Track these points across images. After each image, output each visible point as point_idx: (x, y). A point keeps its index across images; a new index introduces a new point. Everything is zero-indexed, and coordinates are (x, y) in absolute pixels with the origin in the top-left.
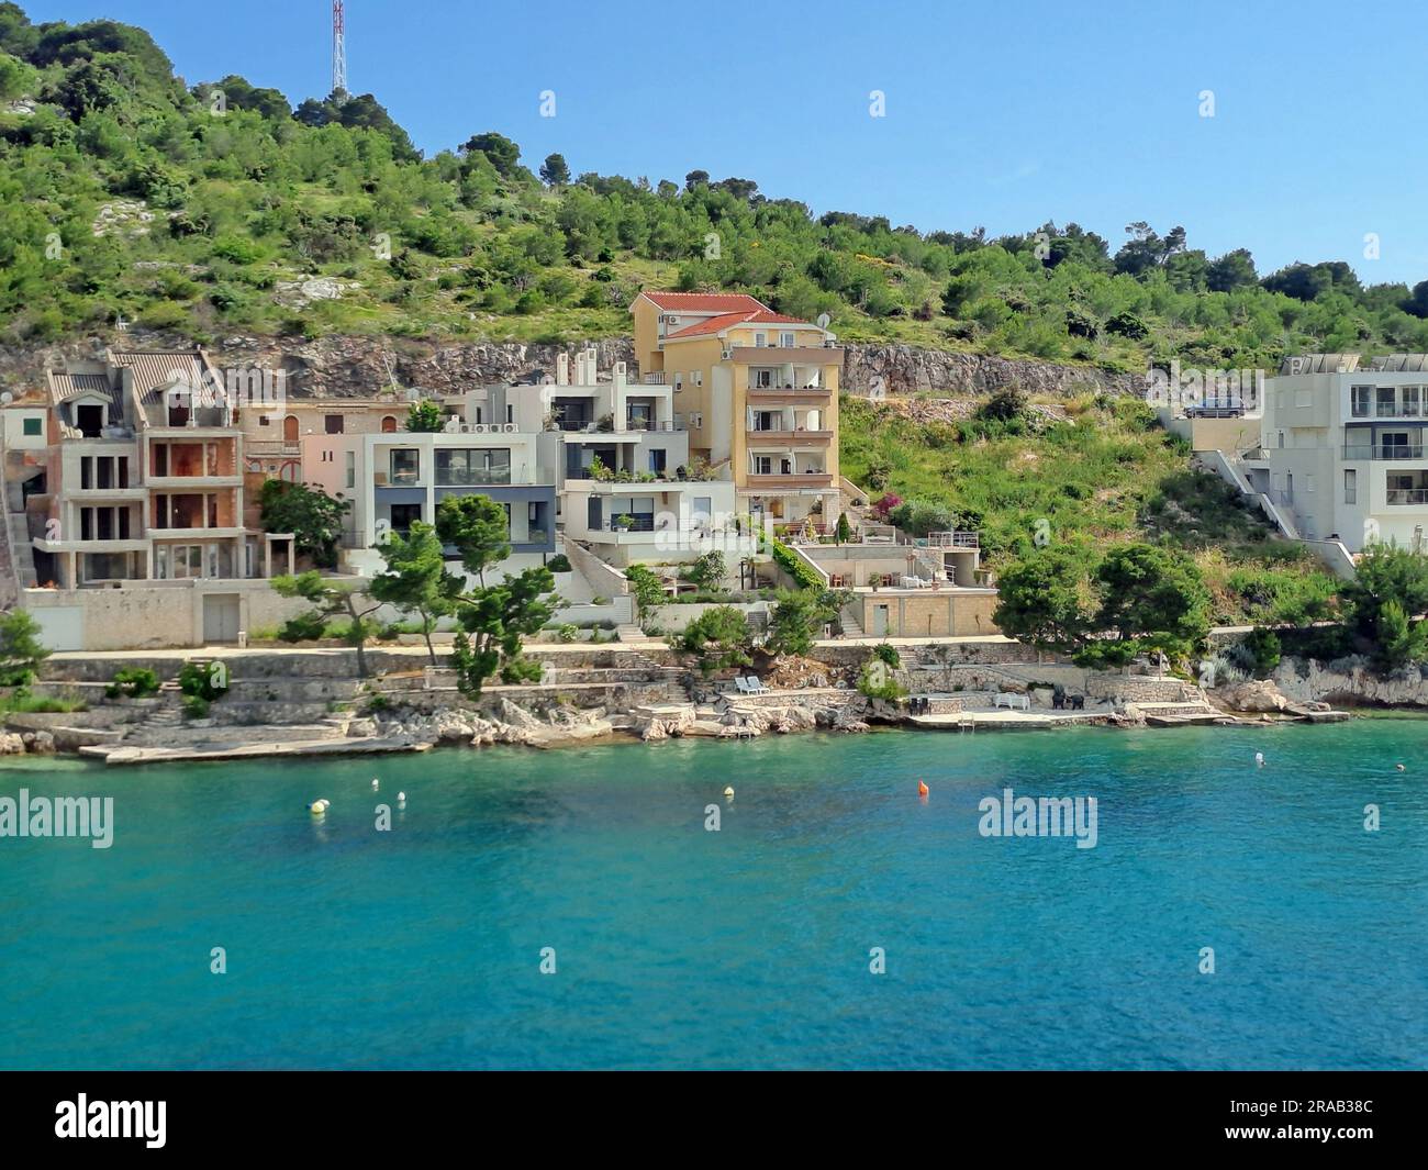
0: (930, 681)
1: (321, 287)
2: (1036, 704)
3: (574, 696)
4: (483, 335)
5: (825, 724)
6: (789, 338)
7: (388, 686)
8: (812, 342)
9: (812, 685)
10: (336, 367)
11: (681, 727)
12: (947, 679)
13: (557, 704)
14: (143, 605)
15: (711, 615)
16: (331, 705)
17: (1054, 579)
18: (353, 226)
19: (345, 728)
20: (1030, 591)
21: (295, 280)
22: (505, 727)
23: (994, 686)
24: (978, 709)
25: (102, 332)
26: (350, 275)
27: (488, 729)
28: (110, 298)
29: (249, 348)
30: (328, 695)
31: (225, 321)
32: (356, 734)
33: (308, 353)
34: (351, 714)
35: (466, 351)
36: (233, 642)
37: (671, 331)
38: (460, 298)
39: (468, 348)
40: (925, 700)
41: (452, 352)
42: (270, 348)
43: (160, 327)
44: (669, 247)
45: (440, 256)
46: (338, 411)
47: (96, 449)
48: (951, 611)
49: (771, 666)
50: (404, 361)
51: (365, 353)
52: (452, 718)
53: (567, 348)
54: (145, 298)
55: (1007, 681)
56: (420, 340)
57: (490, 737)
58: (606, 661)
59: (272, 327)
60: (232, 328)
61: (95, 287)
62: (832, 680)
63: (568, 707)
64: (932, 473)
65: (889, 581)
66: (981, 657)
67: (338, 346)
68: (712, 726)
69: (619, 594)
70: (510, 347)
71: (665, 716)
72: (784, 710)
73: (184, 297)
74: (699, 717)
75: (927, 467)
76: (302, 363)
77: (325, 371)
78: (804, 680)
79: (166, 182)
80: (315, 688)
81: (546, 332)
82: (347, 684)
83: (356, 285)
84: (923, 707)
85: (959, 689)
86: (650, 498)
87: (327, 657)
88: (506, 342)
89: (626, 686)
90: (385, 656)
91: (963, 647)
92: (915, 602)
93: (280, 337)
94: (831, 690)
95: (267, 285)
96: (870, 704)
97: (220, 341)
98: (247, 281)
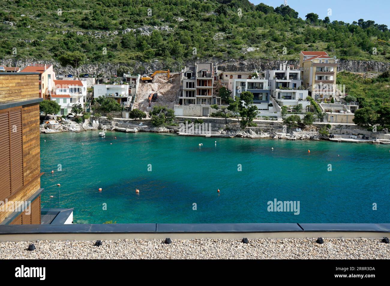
0: (337, 132)
1: (251, 49)
2: (358, 138)
3: (264, 130)
4: (279, 59)
5: (311, 139)
6: (327, 61)
7: (230, 126)
8: (332, 62)
9: (312, 131)
10: (249, 65)
11: (281, 137)
12: (340, 132)
13: (260, 131)
14: (193, 109)
15: (292, 116)
16: (219, 128)
17: (366, 113)
18: (261, 36)
19: (220, 132)
20: (359, 115)
21: (246, 48)
22: (249, 134)
23: (351, 134)
24: (346, 138)
25: (207, 58)
26: (257, 47)
27: (246, 134)
28: (210, 52)
29: (233, 61)
30: (219, 126)
31: (230, 56)
32: (222, 134)
33: (244, 62)
34: (222, 130)
35: (275, 62)
36: (207, 116)
37: (305, 59)
38: (278, 51)
39: (276, 61)
40: (333, 135)
41: (272, 62)
42: (237, 61)
43: (218, 57)
44: (329, 39)
45: (278, 42)
46: (240, 74)
47: (189, 81)
48: (347, 118)
49: (305, 127)
50: (263, 64)
51: (255, 62)
52: (240, 132)
53: (296, 61)
54: (217, 52)
55: (354, 133)
56: (266, 60)
57: (245, 136)
58: (272, 124)
59: (238, 57)
60: (231, 58)
61: (208, 50)
62: (317, 130)
63: (262, 131)
64: (361, 89)
65: (339, 111)
66: (350, 128)
67: (250, 61)
68: (288, 137)
69: (279, 111)
70: (284, 61)
71: (279, 135)
72: (304, 135)
73: (224, 51)
74: (286, 135)
75: (361, 88)
76: (243, 64)
77: (247, 66)
78: (311, 130)
79: (229, 28)
80: (217, 125)
81: (292, 58)
82: (223, 125)
83: (258, 49)
84: (333, 137)
85: (343, 134)
86: (291, 93)
87: (221, 120)
88: (283, 60)
89: (274, 128)
90: (231, 120)
91: (346, 126)
92: (339, 116)
93: (239, 59)
94: (316, 132)
95: (240, 49)
96: (323, 135)
97: (228, 60)
98: (237, 48)
